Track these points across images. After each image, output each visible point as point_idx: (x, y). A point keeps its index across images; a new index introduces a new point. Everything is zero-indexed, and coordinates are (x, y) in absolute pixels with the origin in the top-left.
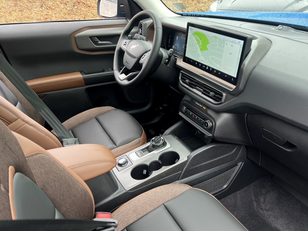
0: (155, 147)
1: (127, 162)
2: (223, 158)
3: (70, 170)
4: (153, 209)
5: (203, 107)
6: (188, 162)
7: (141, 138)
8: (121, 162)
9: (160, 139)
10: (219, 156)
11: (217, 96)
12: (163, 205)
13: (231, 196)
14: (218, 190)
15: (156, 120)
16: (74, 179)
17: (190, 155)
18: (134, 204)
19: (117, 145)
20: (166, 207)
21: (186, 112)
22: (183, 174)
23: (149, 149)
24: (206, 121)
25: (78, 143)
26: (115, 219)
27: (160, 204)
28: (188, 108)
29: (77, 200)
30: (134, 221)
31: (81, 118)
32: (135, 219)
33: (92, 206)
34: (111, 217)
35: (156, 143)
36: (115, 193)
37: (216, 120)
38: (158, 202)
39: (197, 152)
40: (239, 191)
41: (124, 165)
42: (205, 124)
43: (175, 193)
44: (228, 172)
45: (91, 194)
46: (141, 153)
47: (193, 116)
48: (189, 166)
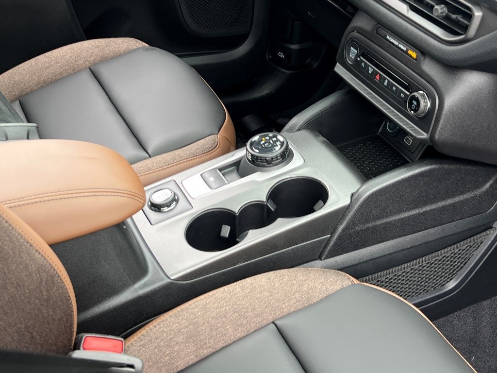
0: (257, 163)
1: (175, 200)
2: (453, 205)
3: (8, 210)
4: (243, 334)
5: (410, 52)
6: (351, 209)
7: (219, 137)
8: (158, 199)
9: (275, 142)
10: (443, 199)
11: (454, 16)
12: (273, 326)
13: (467, 312)
14: (431, 294)
15: (265, 90)
16: (19, 237)
17: (358, 190)
18: (192, 316)
19: (150, 152)
20: (280, 331)
21: (357, 63)
22: (335, 243)
23: (240, 169)
24: (416, 94)
25: (38, 137)
26: (135, 356)
27: (265, 322)
28: (364, 53)
29: (26, 298)
30: (187, 365)
31: (48, 68)
32: (192, 359)
33: (71, 315)
34: (123, 351)
35: (261, 151)
36: (137, 285)
37: (443, 90)
38: (258, 315)
39: (379, 184)
40: (488, 301)
41: (166, 209)
42: (411, 104)
43: (308, 293)
44: (463, 245)
45: (66, 284)
46: (218, 178)
47: (378, 77)
48: (353, 222)
